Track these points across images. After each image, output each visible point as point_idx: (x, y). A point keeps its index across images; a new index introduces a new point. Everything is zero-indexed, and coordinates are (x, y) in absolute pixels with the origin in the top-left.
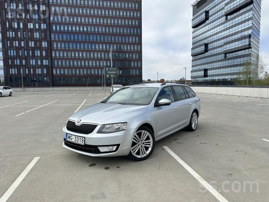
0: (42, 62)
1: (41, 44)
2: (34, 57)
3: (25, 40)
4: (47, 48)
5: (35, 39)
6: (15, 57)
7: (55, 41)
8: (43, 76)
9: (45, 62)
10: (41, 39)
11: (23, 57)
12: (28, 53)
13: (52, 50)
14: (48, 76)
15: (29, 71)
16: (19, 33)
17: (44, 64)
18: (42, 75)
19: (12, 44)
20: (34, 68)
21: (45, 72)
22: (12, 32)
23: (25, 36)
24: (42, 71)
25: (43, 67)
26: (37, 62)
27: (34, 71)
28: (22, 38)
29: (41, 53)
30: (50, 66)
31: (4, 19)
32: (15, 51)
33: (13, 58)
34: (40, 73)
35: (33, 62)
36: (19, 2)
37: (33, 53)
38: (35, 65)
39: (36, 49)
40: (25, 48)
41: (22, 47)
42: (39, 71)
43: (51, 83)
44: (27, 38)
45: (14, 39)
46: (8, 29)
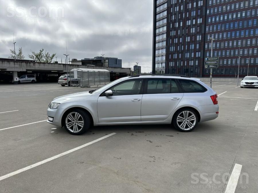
0: (195, 55)
1: (196, 38)
2: (189, 50)
3: (183, 37)
4: (200, 41)
5: (191, 34)
6: (174, 52)
7: (209, 33)
8: (194, 68)
9: (198, 55)
10: (196, 33)
11: (180, 51)
12: (184, 48)
13: (205, 42)
14: (199, 68)
15: (184, 64)
16: (179, 31)
17: (197, 56)
18: (194, 66)
19: (173, 41)
20: (188, 60)
21: (197, 64)
22: (174, 31)
23: (183, 33)
24: (195, 63)
25: (196, 59)
26: (190, 55)
27: (188, 63)
28: (181, 35)
29: (195, 46)
30: (202, 57)
31: (169, 21)
32: (174, 47)
33: (173, 53)
34: (192, 64)
35: (188, 55)
36: (182, 4)
37: (189, 47)
38: (189, 58)
39: (191, 43)
40: (183, 43)
41: (180, 43)
42: (192, 63)
43: (201, 73)
44: (185, 34)
45: (175, 37)
46: (171, 29)
